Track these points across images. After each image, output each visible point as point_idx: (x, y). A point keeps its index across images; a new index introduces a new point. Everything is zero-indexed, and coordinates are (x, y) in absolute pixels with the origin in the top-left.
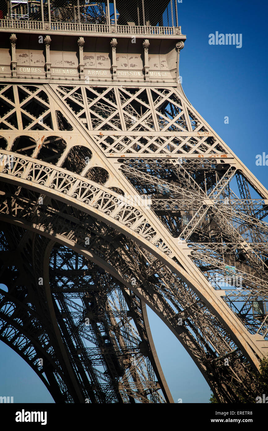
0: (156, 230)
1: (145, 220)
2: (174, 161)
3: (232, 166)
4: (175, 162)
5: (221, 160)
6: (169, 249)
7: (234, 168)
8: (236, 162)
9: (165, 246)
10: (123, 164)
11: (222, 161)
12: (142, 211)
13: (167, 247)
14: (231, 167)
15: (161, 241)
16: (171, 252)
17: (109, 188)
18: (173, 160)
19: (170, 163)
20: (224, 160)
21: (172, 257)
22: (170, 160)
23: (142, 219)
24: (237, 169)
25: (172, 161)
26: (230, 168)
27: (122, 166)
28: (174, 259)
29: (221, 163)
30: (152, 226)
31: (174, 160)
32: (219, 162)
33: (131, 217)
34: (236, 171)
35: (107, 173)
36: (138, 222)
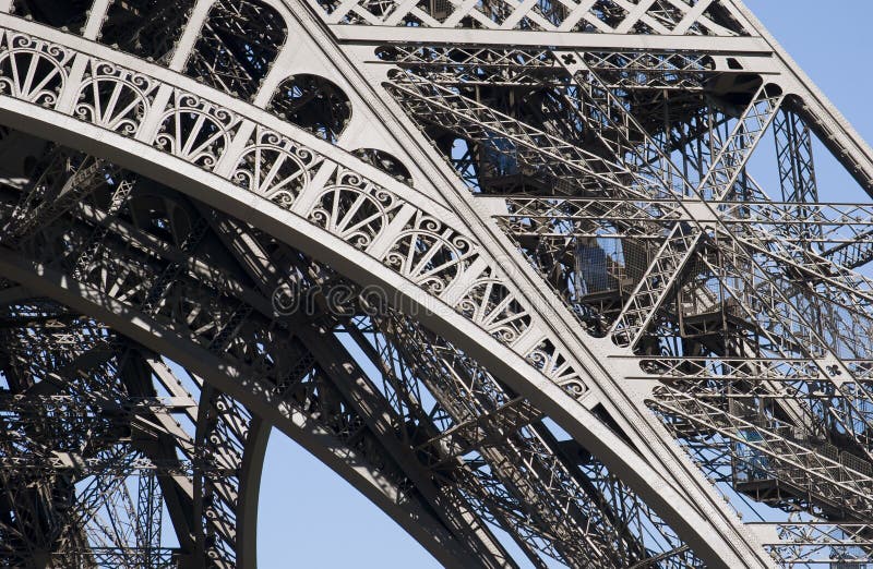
0: (528, 310)
1: (488, 270)
2: (569, 60)
3: (767, 80)
4: (574, 62)
5: (729, 60)
6: (578, 378)
7: (774, 90)
8: (779, 67)
9: (564, 367)
10: (395, 67)
11: (733, 64)
12: (474, 239)
13: (570, 370)
14: (765, 83)
15: (548, 348)
16: (587, 389)
17: (356, 153)
18: (566, 54)
19: (557, 65)
20: (739, 59)
21: (591, 403)
22: (558, 54)
23: (479, 266)
24: (785, 93)
25: (563, 57)
26: (762, 87)
27: (392, 74)
28: (599, 411)
29: (728, 70)
30: (514, 294)
31: (571, 56)
32: (721, 65)
33: (437, 261)
34: (781, 99)
35: (345, 98)
36: (466, 279)
